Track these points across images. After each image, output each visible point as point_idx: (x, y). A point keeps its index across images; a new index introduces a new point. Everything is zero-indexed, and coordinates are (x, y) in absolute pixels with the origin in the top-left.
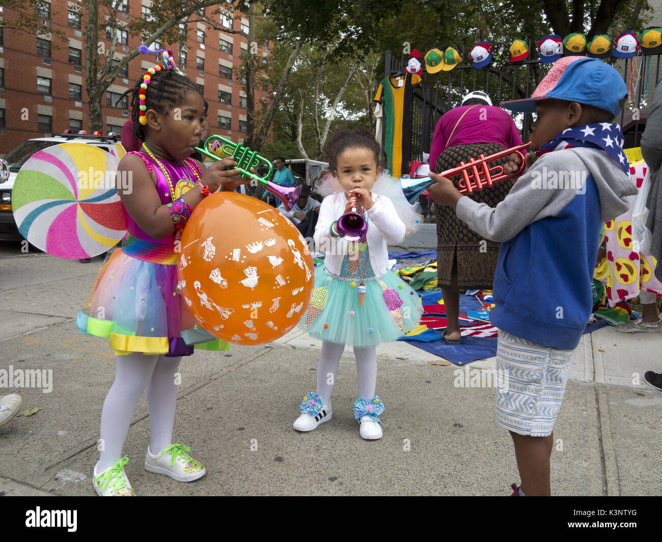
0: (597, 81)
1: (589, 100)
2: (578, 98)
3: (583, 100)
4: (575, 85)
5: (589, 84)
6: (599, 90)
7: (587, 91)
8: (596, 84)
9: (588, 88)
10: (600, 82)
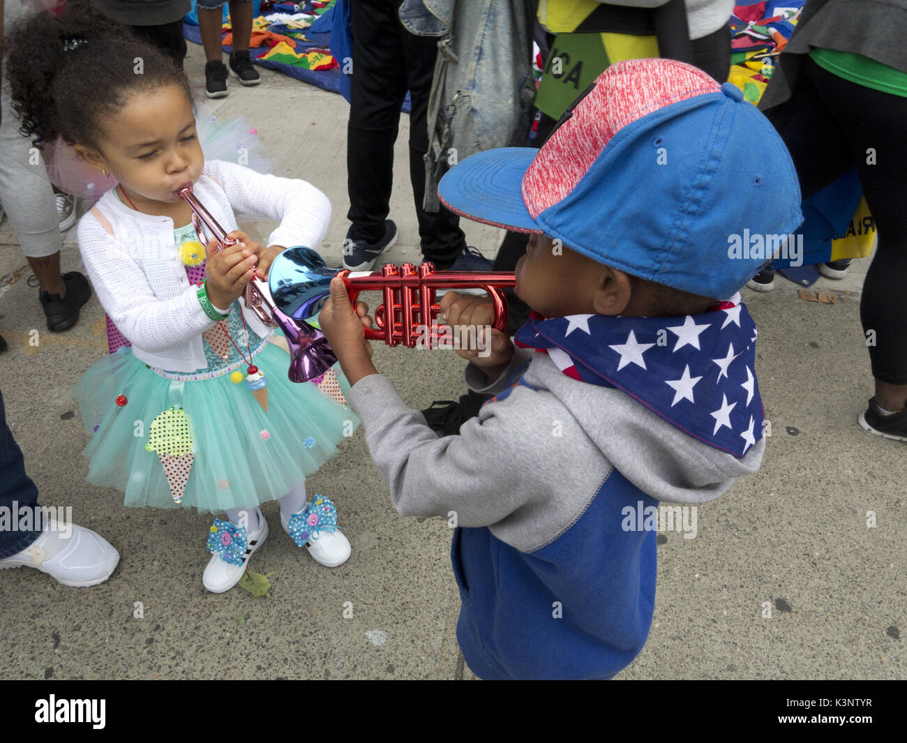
0: (692, 214)
1: (655, 272)
2: (627, 257)
3: (638, 269)
4: (621, 213)
5: (665, 220)
6: (691, 245)
7: (655, 241)
8: (687, 222)
9: (658, 232)
10: (702, 215)
